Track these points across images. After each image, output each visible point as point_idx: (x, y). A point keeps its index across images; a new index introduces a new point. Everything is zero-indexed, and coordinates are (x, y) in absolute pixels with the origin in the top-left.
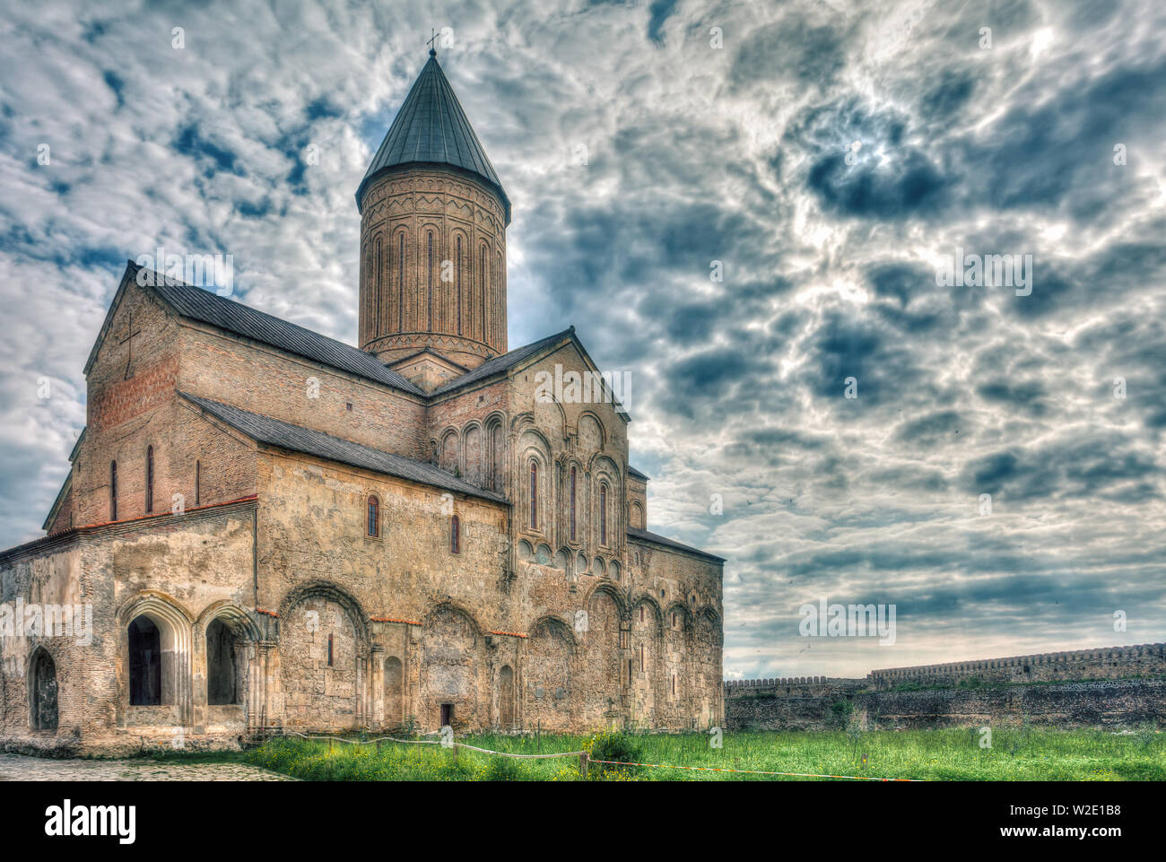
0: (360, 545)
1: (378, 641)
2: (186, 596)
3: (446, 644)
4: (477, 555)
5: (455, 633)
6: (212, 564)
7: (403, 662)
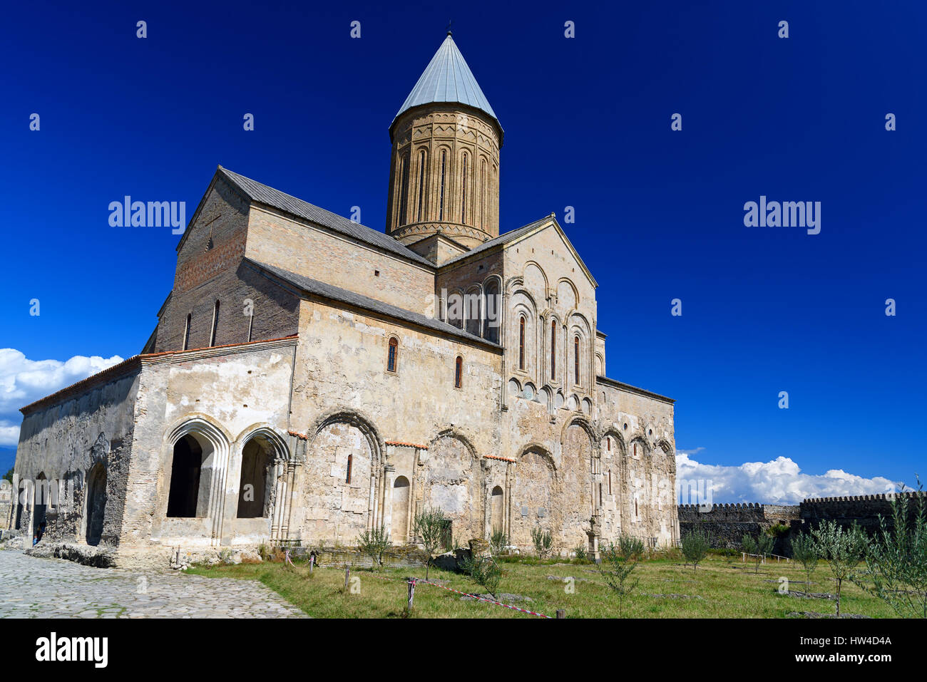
0: (380, 378)
1: (390, 461)
2: (228, 418)
3: (447, 466)
4: (476, 390)
5: (455, 456)
6: (254, 391)
7: (411, 481)
